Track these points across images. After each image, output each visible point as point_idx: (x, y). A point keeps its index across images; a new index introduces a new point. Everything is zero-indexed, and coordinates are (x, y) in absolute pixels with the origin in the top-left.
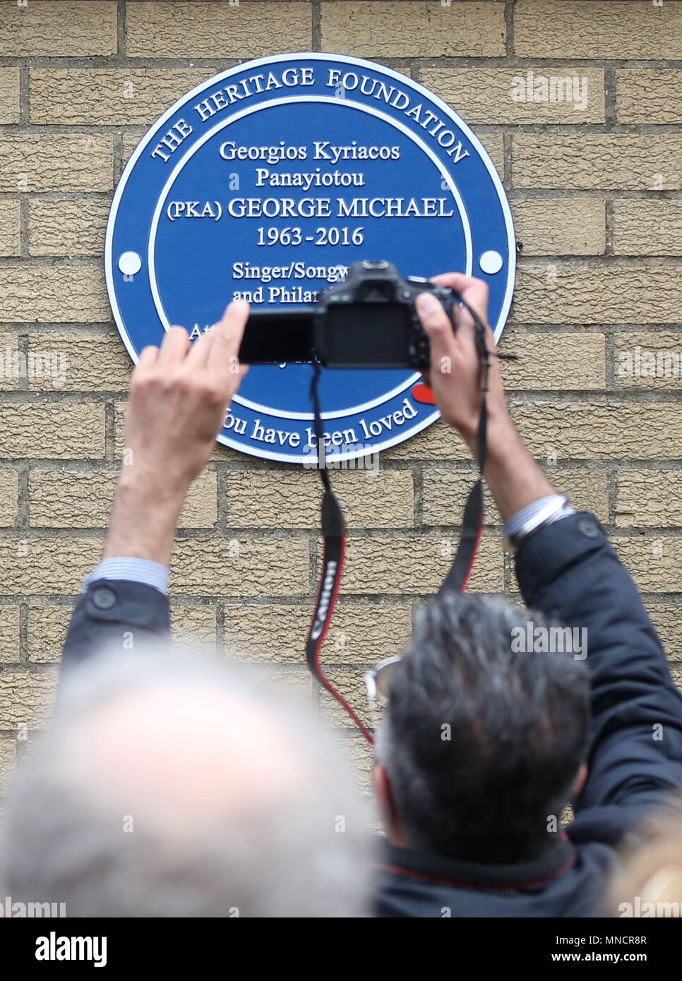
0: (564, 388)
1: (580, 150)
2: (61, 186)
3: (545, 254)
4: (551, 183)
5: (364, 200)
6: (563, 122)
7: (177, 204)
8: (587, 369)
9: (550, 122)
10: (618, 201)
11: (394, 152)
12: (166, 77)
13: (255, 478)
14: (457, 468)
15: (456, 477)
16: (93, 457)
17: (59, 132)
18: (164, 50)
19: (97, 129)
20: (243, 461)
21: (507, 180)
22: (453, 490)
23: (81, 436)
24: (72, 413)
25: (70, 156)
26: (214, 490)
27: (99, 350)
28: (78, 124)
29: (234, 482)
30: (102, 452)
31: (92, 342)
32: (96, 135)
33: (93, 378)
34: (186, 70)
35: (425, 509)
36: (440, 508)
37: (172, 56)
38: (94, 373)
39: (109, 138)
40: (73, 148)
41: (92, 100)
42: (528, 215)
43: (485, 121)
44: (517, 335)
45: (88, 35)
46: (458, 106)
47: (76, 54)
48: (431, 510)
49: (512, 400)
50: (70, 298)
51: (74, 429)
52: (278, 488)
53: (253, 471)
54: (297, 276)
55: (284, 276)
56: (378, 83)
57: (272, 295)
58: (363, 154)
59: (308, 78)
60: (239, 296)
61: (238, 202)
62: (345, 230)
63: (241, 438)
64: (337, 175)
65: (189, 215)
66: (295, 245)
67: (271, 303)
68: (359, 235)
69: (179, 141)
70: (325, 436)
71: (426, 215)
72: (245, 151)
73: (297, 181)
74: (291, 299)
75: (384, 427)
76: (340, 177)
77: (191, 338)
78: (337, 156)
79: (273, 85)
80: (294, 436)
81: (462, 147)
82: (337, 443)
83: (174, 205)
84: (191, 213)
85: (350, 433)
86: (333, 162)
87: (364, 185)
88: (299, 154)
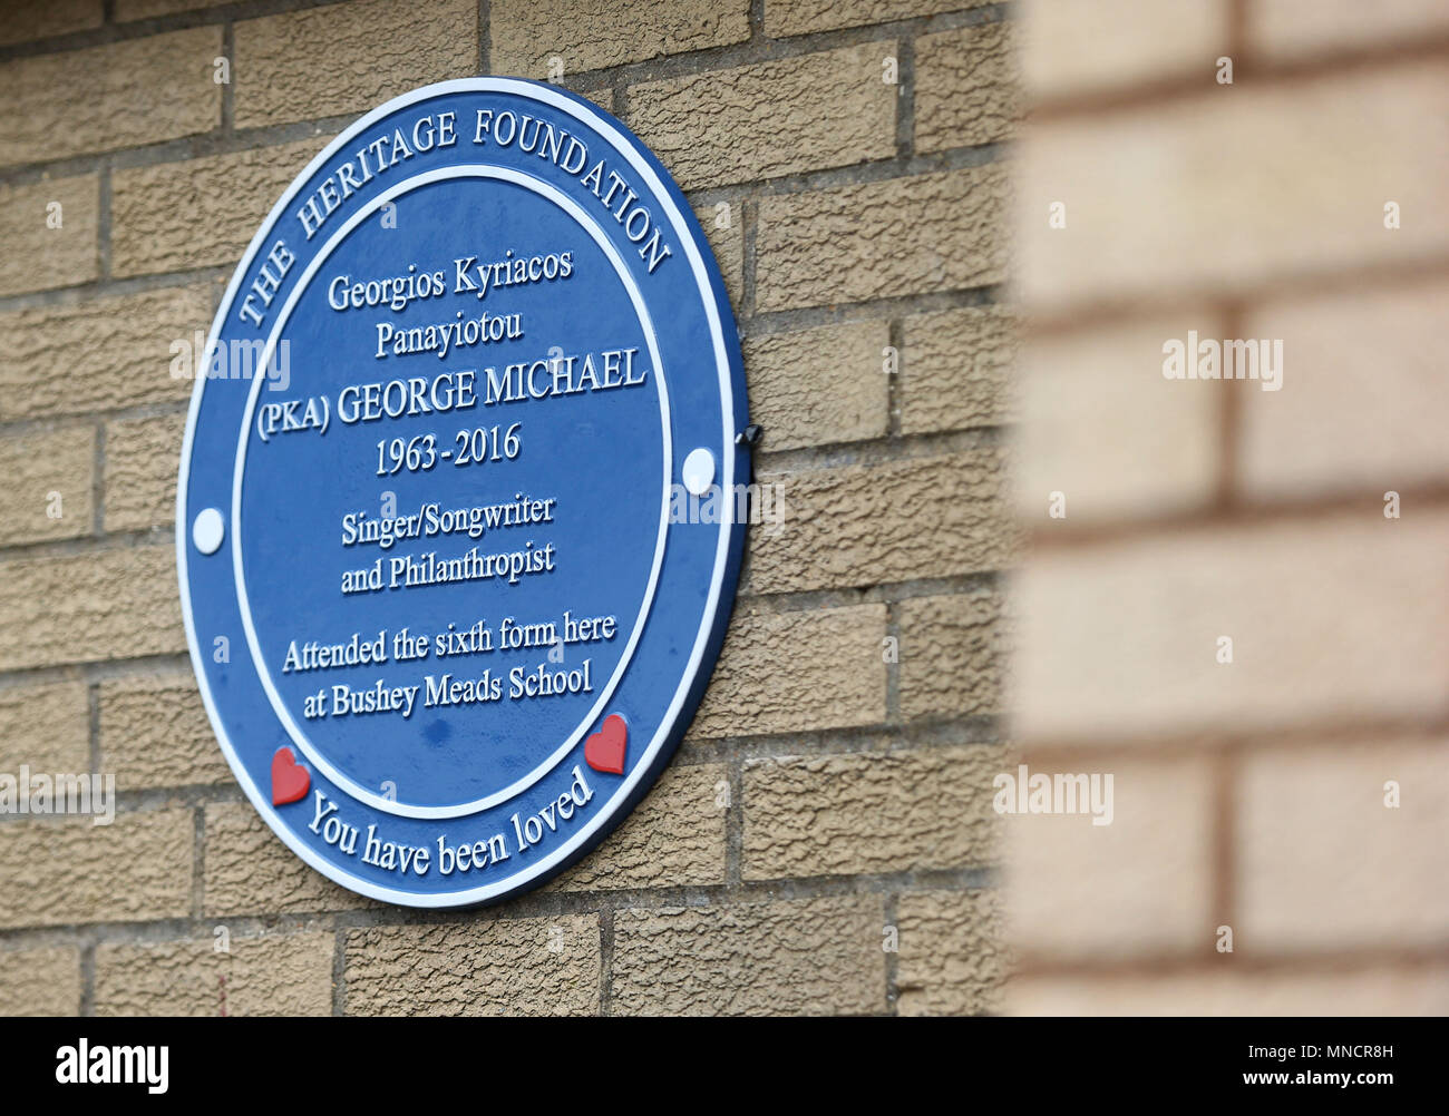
0: (824, 725)
1: (857, 218)
2: (148, 392)
3: (799, 445)
4: (809, 297)
5: (520, 367)
6: (832, 162)
7: (271, 407)
8: (858, 683)
9: (812, 168)
10: (913, 319)
11: (562, 262)
12: (282, 160)
13: (384, 942)
14: (664, 906)
15: (661, 925)
16: (177, 914)
17: (147, 290)
18: (282, 110)
19: (194, 277)
20: (369, 910)
21: (747, 298)
22: (655, 951)
23: (162, 874)
24: (152, 831)
25: (159, 333)
26: (329, 971)
27: (187, 704)
28: (174, 269)
29: (355, 951)
30: (188, 903)
31: (179, 690)
32: (192, 287)
33: (179, 761)
34: (308, 144)
35: (614, 993)
36: (637, 990)
37: (292, 118)
38: (180, 751)
39: (206, 292)
40: (162, 318)
41: (188, 221)
42: (775, 367)
43: (717, 181)
44: (756, 619)
45: (185, 94)
46: (678, 156)
47: (169, 136)
48: (623, 994)
49: (746, 757)
50: (153, 608)
51: (154, 861)
52: (413, 961)
53: (380, 929)
54: (428, 531)
55: (410, 534)
56: (543, 126)
57: (394, 573)
58: (520, 274)
59: (447, 132)
60: (350, 580)
61: (351, 393)
62: (495, 430)
63: (350, 862)
64: (483, 321)
65: (286, 427)
66: (426, 469)
67: (393, 589)
68: (513, 438)
69: (276, 284)
70: (463, 850)
71: (607, 385)
72: (362, 291)
73: (430, 340)
74: (419, 578)
75: (545, 825)
76: (488, 324)
77: (286, 669)
78: (485, 282)
79: (401, 152)
80: (421, 853)
81: (660, 238)
82: (479, 864)
83: (267, 410)
84: (289, 423)
85: (497, 842)
86: (480, 295)
87: (521, 336)
88: (433, 285)
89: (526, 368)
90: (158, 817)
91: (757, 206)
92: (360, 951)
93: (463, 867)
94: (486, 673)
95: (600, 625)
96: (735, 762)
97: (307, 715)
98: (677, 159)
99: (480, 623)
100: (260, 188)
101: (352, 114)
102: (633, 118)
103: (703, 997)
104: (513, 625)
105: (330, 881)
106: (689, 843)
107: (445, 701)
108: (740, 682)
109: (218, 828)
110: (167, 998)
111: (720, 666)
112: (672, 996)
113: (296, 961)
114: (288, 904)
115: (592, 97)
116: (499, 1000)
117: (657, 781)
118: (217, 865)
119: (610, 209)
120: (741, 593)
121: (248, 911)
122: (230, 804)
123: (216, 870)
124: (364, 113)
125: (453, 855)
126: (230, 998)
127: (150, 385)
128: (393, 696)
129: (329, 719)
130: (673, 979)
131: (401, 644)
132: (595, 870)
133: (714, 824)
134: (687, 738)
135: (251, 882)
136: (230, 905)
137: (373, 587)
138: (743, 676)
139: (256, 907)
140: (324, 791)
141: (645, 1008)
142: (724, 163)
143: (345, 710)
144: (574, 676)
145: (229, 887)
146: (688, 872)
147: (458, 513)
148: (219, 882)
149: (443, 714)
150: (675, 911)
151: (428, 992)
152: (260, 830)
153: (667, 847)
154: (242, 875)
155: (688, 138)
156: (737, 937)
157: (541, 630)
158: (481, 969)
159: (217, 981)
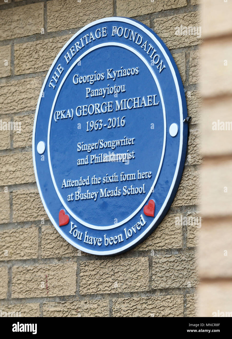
2: (25, 108)
5: (125, 100)
7: (58, 112)
11: (136, 70)
12: (60, 41)
13: (90, 265)
14: (166, 254)
15: (165, 260)
16: (34, 257)
17: (24, 78)
18: (60, 26)
19: (37, 74)
20: (86, 256)
21: (187, 80)
22: (163, 267)
23: (30, 246)
24: (27, 233)
25: (27, 91)
26: (75, 273)
27: (36, 197)
28: (31, 72)
29: (82, 268)
30: (37, 254)
31: (34, 193)
32: (36, 77)
33: (34, 213)
34: (67, 36)
35: (152, 280)
36: (159, 279)
37: (63, 29)
38: (34, 211)
39: (40, 79)
40: (28, 86)
41: (35, 59)
42: (194, 100)
43: (178, 46)
44: (190, 172)
45: (34, 22)
46: (168, 39)
47: (30, 34)
48: (155, 280)
49: (188, 212)
50: (27, 170)
51: (28, 242)
52: (98, 271)
53: (89, 261)
54: (100, 147)
55: (95, 148)
56: (130, 31)
57: (91, 159)
58: (125, 73)
59: (104, 33)
60: (79, 161)
61: (79, 108)
62: (118, 118)
63: (80, 242)
64: (115, 87)
65: (62, 118)
66: (100, 130)
67: (91, 164)
68: (123, 120)
69: (58, 77)
70: (111, 239)
71: (148, 105)
72: (82, 78)
73: (100, 93)
74: (98, 161)
75: (133, 231)
76: (116, 88)
77: (62, 187)
78: (115, 76)
79: (92, 39)
80: (99, 240)
81: (162, 63)
82: (115, 243)
83: (56, 113)
84: (62, 116)
85: (120, 236)
86: (114, 80)
87: (125, 91)
88: (101, 77)
89: (127, 101)
90: (29, 229)
91: (189, 53)
92: (84, 268)
93: (111, 243)
94: (117, 188)
95: (147, 174)
96: (185, 213)
97: (68, 200)
98: (167, 40)
99: (115, 174)
100: (54, 49)
101: (79, 28)
102: (155, 28)
103: (177, 280)
104: (124, 174)
105: (75, 248)
106: (173, 236)
107: (105, 196)
108: (186, 190)
109: (45, 233)
110: (32, 281)
111: (180, 185)
112: (168, 280)
113: (66, 271)
114: (64, 254)
115: (144, 22)
116: (122, 282)
117: (164, 218)
118: (45, 243)
119: (149, 55)
120: (186, 164)
121: (53, 256)
122: (48, 226)
123: (45, 245)
124: (82, 27)
125: (108, 240)
126: (49, 281)
127: (25, 106)
128: (91, 195)
129: (74, 201)
130: (169, 275)
131: (93, 180)
132: (147, 244)
133: (179, 231)
134: (172, 206)
135: (54, 248)
136: (48, 255)
137: (86, 164)
138: (187, 188)
139: (56, 255)
140: (73, 222)
141: (161, 284)
142: (180, 41)
143: (78, 199)
144: (140, 189)
145: (48, 250)
146: (172, 245)
147: (108, 142)
148: (45, 248)
149: (106, 200)
150: (169, 256)
151: (102, 279)
152: (56, 233)
153: (167, 237)
154: (52, 246)
155: (170, 34)
156: (186, 263)
157: (131, 175)
158: (116, 273)
159: (45, 277)
